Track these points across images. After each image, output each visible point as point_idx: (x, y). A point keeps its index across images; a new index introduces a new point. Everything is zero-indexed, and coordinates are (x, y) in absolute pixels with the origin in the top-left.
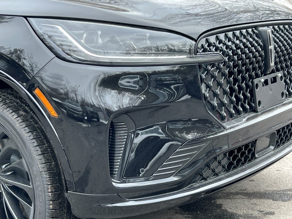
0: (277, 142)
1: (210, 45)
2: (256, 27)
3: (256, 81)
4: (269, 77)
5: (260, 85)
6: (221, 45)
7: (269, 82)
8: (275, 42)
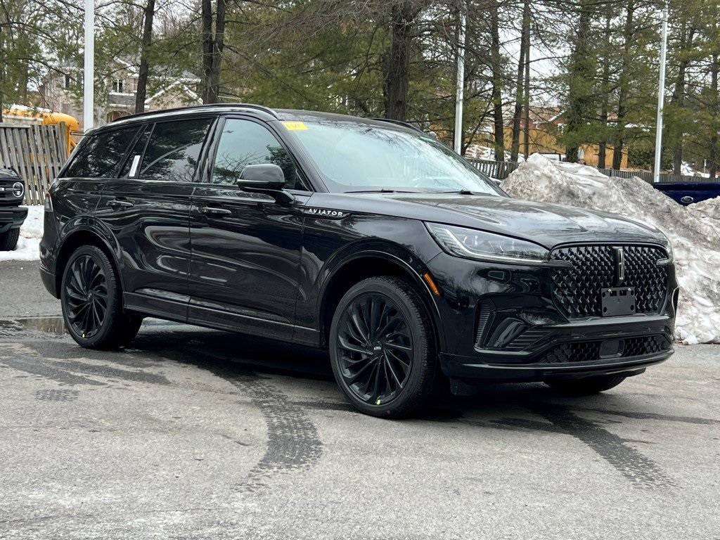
0: (625, 351)
1: (562, 255)
2: (610, 245)
3: (603, 290)
4: (618, 290)
5: (608, 295)
6: (573, 256)
7: (618, 293)
8: (628, 260)
